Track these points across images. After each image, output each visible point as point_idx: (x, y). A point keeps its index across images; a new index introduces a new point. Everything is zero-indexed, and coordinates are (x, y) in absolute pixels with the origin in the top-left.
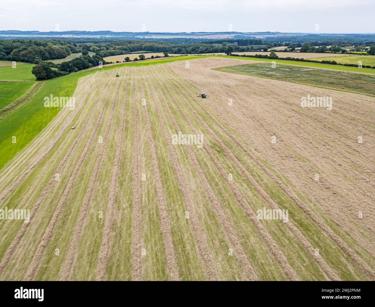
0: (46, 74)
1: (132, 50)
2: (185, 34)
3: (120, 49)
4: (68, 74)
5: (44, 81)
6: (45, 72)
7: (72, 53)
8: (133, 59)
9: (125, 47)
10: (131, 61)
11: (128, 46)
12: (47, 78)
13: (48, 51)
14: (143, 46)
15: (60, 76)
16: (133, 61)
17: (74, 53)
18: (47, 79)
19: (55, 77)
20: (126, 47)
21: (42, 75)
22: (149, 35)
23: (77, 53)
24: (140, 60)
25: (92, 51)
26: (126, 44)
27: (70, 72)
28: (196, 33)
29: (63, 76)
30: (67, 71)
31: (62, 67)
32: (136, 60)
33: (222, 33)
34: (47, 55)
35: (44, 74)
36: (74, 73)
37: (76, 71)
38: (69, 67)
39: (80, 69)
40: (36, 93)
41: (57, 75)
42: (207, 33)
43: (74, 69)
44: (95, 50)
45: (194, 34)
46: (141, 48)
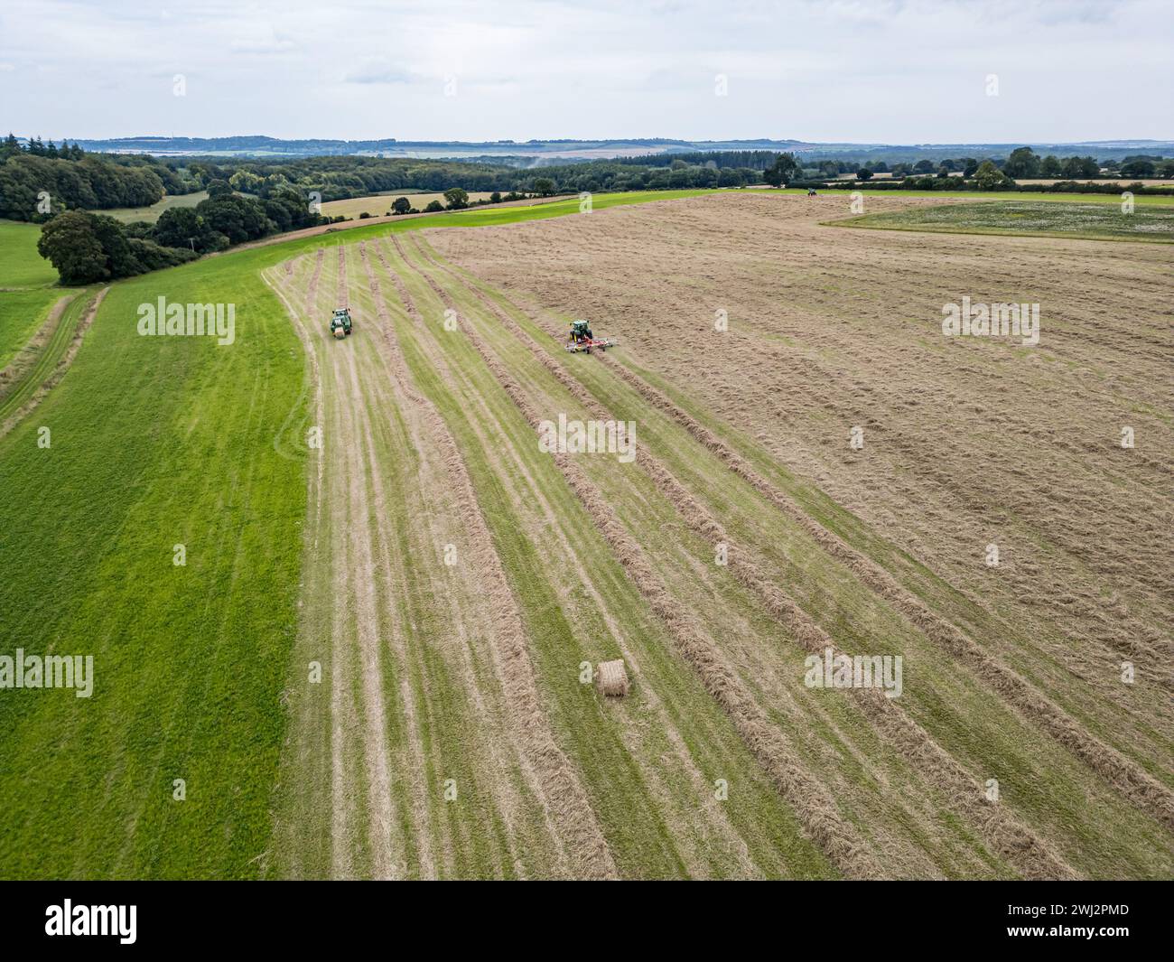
0: (106, 257)
1: (375, 187)
2: (511, 146)
3: (334, 181)
4: (192, 259)
5: (97, 285)
6: (98, 245)
7: (166, 195)
8: (425, 207)
9: (349, 175)
10: (418, 212)
11: (360, 172)
12: (107, 272)
13: (88, 174)
14: (409, 172)
15: (163, 267)
16: (425, 211)
17: (171, 193)
18: (107, 280)
19: (144, 273)
20: (355, 174)
21: (90, 258)
22: (398, 149)
23: (183, 193)
24: (449, 208)
25: (239, 187)
26: (351, 166)
27: (202, 248)
28: (546, 141)
29: (176, 265)
30: (190, 247)
31: (165, 229)
32: (435, 207)
33: (626, 142)
34: (86, 188)
35: (95, 256)
36: (216, 254)
37: (223, 249)
38: (193, 230)
39: (237, 240)
40: (79, 342)
41: (150, 263)
42: (580, 142)
43: (213, 239)
44: (249, 183)
45: (541, 146)
46: (402, 181)
